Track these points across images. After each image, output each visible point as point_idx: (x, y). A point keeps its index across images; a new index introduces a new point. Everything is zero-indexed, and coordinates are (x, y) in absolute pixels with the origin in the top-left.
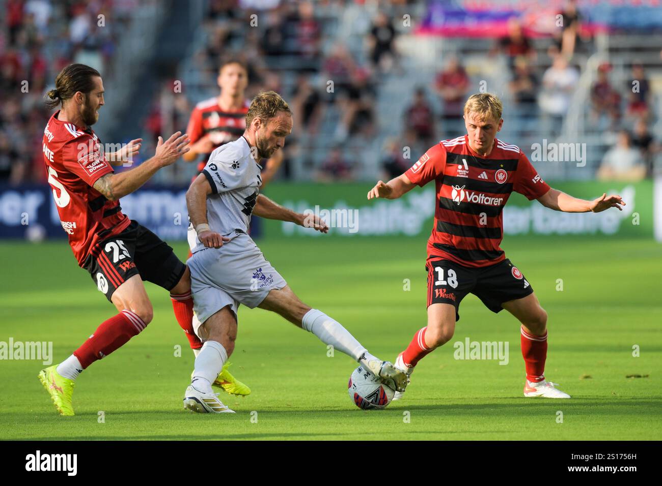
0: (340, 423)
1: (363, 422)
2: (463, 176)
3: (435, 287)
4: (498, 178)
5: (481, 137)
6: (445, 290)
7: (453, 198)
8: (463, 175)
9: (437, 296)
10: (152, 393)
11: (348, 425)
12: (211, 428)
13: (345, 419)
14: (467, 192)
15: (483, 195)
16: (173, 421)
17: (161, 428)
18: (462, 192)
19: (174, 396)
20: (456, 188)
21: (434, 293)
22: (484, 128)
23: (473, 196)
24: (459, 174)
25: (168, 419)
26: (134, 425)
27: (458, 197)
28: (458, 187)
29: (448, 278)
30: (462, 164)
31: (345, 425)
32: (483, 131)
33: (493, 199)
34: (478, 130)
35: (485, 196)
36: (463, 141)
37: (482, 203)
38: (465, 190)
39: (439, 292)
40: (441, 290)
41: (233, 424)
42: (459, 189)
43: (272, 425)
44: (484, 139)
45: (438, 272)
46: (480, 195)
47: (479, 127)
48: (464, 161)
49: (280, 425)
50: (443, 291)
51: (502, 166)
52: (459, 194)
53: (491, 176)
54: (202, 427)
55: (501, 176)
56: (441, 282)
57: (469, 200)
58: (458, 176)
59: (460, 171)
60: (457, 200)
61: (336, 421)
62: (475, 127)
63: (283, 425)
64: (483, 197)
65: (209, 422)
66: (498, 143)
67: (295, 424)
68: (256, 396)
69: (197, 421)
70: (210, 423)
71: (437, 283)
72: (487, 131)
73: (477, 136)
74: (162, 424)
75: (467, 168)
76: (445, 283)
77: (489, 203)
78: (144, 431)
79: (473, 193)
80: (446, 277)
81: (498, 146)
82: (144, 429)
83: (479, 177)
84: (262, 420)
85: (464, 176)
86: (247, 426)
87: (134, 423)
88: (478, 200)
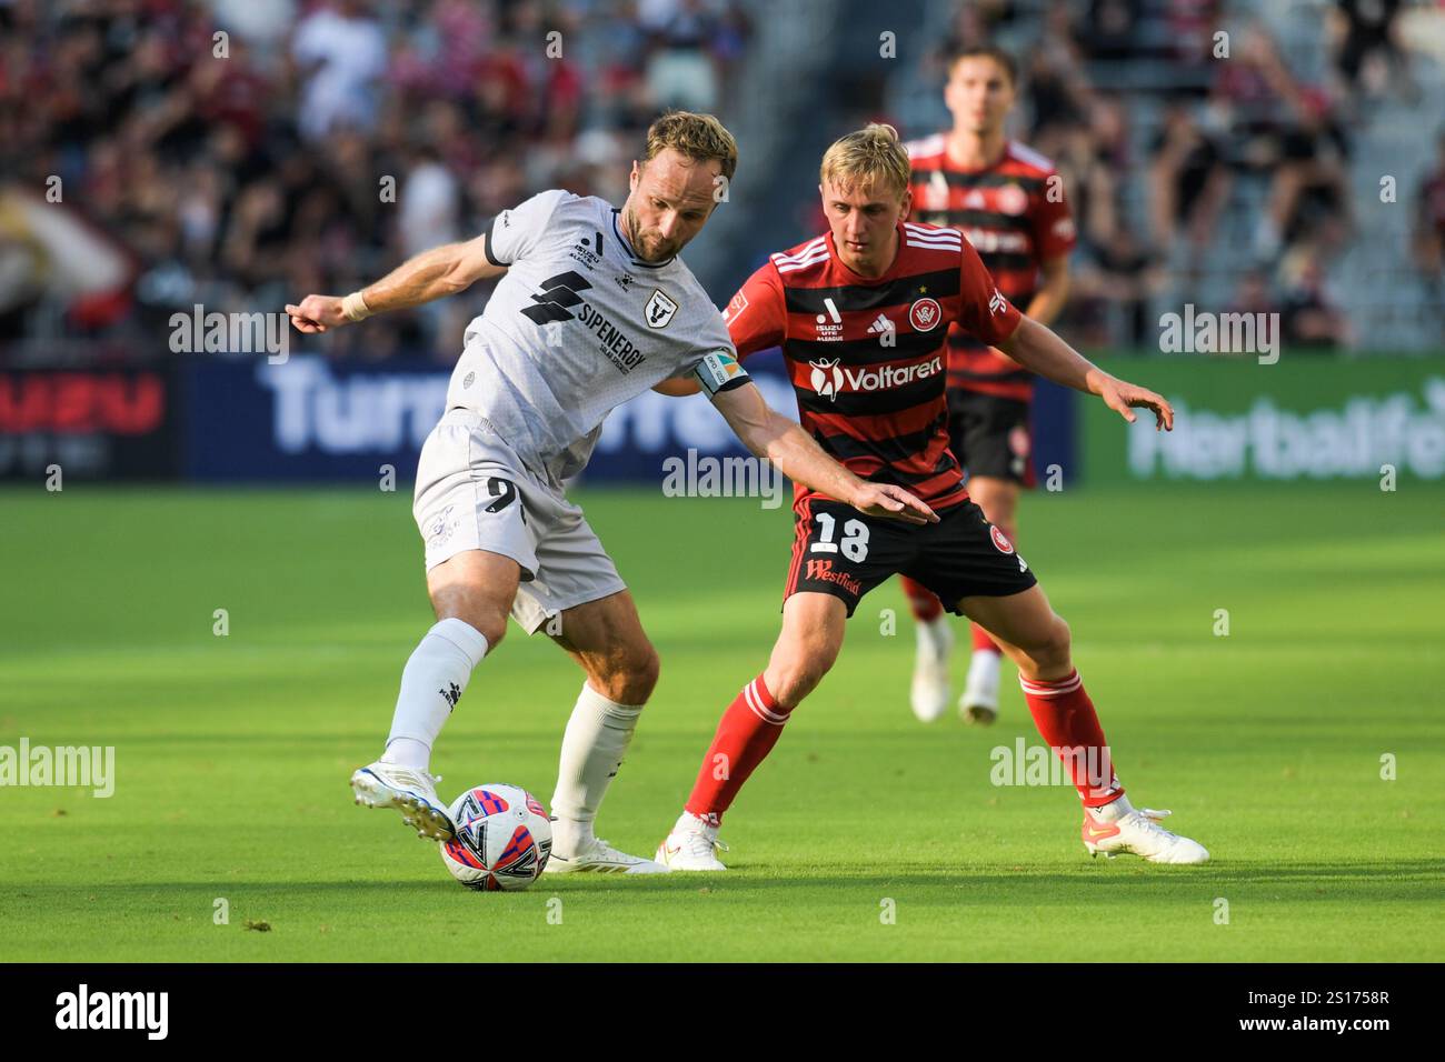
0: (1260, 916)
1: (1313, 913)
2: (830, 339)
3: (809, 555)
4: (917, 321)
5: (860, 231)
6: (829, 564)
7: (818, 389)
8: (831, 336)
9: (810, 574)
10: (822, 842)
11: (1277, 918)
12: (956, 924)
13: (1271, 904)
14: (847, 372)
15: (888, 368)
16: (868, 907)
17: (843, 923)
18: (837, 372)
19: (872, 850)
20: (822, 366)
21: (804, 568)
22: (868, 211)
23: (863, 378)
24: (821, 336)
25: (857, 902)
26: (779, 915)
27: (829, 384)
28: (824, 363)
29: (843, 539)
30: (826, 312)
31: (1272, 920)
32: (865, 217)
33: (912, 369)
34: (853, 216)
35: (894, 369)
36: (824, 252)
37: (889, 385)
38: (842, 366)
39: (815, 565)
40: (820, 563)
41: (1008, 915)
42: (828, 365)
43: (1100, 919)
44: (866, 239)
45: (821, 523)
46: (881, 370)
47: (857, 208)
48: (829, 303)
49: (1119, 919)
50: (824, 566)
51: (923, 290)
52: (829, 377)
53: (901, 321)
54: (937, 921)
55: (925, 314)
56: (825, 545)
57: (855, 386)
58: (819, 339)
59: (822, 328)
60: (828, 391)
61: (1251, 911)
62: (845, 208)
63: (1125, 919)
64: (889, 373)
65: (952, 909)
66: (909, 234)
67: (1154, 918)
68: (1063, 850)
69: (924, 908)
70: (955, 912)
71: (816, 548)
72: (874, 217)
73: (852, 228)
74: (845, 914)
75: (837, 318)
76: (833, 548)
77: (905, 380)
78: (803, 929)
79: (863, 371)
80: (838, 535)
81: (909, 243)
82: (802, 924)
83: (871, 330)
84: (1078, 908)
85: (834, 339)
86: (1041, 921)
87: (779, 911)
88: (879, 382)
